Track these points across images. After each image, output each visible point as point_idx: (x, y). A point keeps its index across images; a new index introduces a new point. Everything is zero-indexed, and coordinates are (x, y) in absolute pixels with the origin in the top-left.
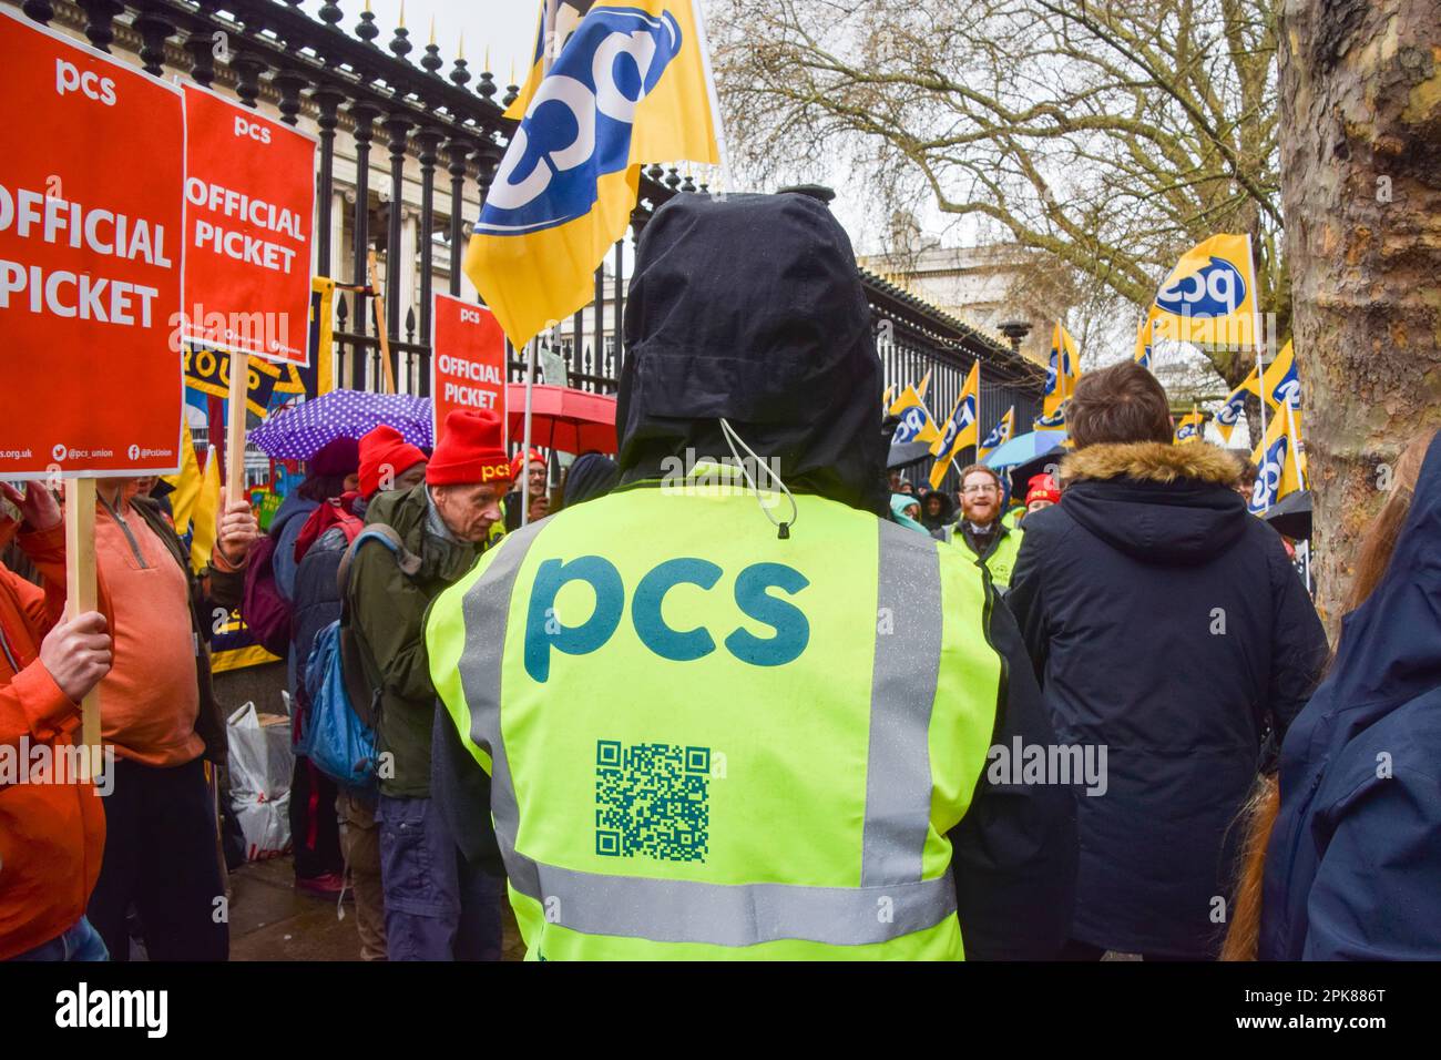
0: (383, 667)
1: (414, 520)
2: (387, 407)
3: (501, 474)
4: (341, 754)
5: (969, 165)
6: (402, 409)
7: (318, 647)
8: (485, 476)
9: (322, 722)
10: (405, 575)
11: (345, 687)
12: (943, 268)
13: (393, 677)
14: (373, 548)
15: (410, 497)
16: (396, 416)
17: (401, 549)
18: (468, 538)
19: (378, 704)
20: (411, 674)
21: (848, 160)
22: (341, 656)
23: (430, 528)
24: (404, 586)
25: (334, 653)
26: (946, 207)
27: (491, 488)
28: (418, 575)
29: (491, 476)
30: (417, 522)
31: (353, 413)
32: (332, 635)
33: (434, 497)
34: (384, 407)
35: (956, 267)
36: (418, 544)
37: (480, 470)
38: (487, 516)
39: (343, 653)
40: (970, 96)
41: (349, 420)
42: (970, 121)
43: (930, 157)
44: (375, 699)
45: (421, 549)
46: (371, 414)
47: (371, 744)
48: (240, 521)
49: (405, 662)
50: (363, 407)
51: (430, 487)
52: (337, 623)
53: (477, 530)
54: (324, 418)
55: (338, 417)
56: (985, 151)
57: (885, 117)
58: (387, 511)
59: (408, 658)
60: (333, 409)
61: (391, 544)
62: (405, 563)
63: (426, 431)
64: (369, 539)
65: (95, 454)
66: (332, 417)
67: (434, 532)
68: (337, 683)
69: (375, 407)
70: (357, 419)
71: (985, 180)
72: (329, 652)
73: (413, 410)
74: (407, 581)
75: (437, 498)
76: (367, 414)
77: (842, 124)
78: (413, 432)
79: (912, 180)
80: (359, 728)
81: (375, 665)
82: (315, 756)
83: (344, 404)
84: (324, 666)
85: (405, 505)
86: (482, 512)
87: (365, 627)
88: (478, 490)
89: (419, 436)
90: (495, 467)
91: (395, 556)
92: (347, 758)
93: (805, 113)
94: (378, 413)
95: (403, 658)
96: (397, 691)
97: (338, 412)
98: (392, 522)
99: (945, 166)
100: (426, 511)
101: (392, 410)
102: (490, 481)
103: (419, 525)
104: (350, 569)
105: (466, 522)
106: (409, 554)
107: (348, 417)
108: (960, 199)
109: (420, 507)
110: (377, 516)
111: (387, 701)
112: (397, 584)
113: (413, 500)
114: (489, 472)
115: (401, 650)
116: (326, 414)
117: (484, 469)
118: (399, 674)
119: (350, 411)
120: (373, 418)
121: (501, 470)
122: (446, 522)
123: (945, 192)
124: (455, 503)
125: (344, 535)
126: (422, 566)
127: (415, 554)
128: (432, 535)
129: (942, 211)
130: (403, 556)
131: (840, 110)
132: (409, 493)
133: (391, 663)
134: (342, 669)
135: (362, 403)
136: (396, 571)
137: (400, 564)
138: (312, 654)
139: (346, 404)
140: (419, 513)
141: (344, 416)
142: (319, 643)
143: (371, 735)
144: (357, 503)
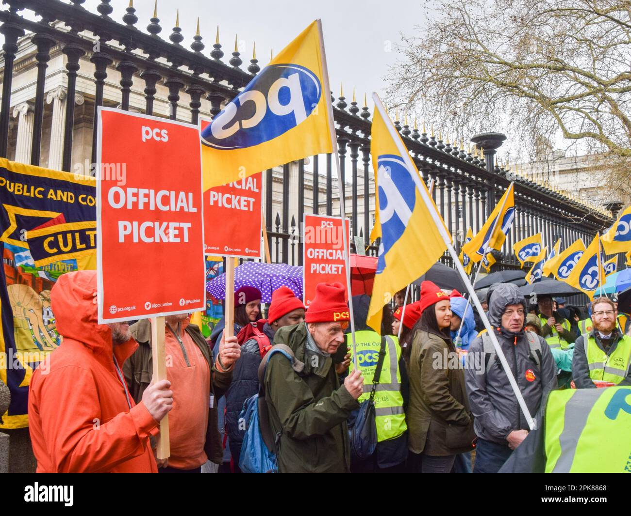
0: (283, 421)
1: (299, 344)
2: (273, 270)
3: (344, 317)
4: (257, 467)
5: (578, 110)
6: (281, 271)
7: (246, 408)
8: (335, 318)
9: (248, 449)
10: (296, 372)
11: (260, 431)
12: (567, 168)
13: (288, 426)
14: (278, 357)
15: (297, 330)
16: (277, 275)
17: (294, 358)
18: (327, 351)
19: (279, 440)
20: (298, 425)
21: (509, 112)
22: (258, 414)
23: (308, 347)
24: (295, 378)
25: (255, 412)
26: (568, 136)
27: (339, 325)
28: (302, 372)
29: (339, 318)
30: (301, 343)
31: (256, 273)
32: (254, 402)
33: (310, 329)
34: (272, 270)
35: (575, 167)
36: (302, 355)
37: (333, 315)
38: (337, 340)
39: (260, 412)
40: (579, 73)
41: (253, 277)
42: (579, 85)
43: (556, 107)
44: (277, 438)
45: (304, 358)
46: (265, 274)
47: (274, 462)
48: (234, 347)
49: (295, 419)
50: (261, 270)
51: (307, 323)
52: (257, 395)
53: (331, 347)
54: (241, 276)
55: (248, 276)
56: (589, 103)
57: (529, 87)
58: (286, 337)
59: (296, 417)
60: (245, 272)
61: (288, 355)
62: (295, 366)
63: (299, 285)
64: (276, 353)
65: (164, 305)
66: (245, 276)
67: (310, 348)
68: (256, 428)
69: (267, 270)
70: (257, 276)
71: (589, 118)
72: (252, 411)
73: (287, 272)
74: (296, 375)
75: (310, 330)
76: (263, 274)
77: (505, 92)
78: (292, 286)
79: (546, 121)
80: (267, 453)
81: (279, 421)
82: (243, 467)
83: (251, 269)
84: (249, 419)
85: (295, 334)
86: (334, 338)
87: (274, 400)
88: (332, 325)
89: (296, 288)
90: (341, 313)
91: (290, 361)
92: (261, 469)
93: (484, 88)
94: (269, 273)
95: (294, 417)
96: (290, 435)
97: (248, 273)
98: (288, 343)
99: (566, 111)
100: (306, 338)
101: (276, 272)
102: (338, 320)
103: (303, 345)
104: (266, 368)
105: (325, 343)
106: (297, 361)
107: (253, 275)
108: (575, 130)
109: (303, 335)
110: (280, 340)
111: (284, 439)
112: (291, 378)
113: (299, 331)
114: (337, 316)
115: (293, 412)
116: (242, 274)
117: (335, 314)
118: (291, 425)
119: (254, 273)
120: (265, 276)
121: (344, 315)
122: (316, 343)
123: (567, 126)
124: (319, 332)
125: (257, 344)
126: (305, 367)
127: (301, 361)
128: (310, 350)
129: (566, 138)
130: (294, 362)
131: (503, 85)
132: (297, 327)
133: (287, 419)
134: (259, 421)
135: (261, 268)
136: (291, 370)
137: (293, 366)
138: (242, 412)
139: (252, 269)
140: (303, 338)
141: (251, 275)
142: (246, 406)
143: (274, 457)
144: (265, 327)
